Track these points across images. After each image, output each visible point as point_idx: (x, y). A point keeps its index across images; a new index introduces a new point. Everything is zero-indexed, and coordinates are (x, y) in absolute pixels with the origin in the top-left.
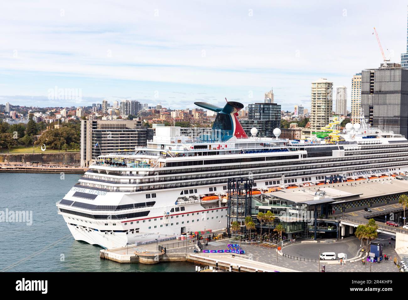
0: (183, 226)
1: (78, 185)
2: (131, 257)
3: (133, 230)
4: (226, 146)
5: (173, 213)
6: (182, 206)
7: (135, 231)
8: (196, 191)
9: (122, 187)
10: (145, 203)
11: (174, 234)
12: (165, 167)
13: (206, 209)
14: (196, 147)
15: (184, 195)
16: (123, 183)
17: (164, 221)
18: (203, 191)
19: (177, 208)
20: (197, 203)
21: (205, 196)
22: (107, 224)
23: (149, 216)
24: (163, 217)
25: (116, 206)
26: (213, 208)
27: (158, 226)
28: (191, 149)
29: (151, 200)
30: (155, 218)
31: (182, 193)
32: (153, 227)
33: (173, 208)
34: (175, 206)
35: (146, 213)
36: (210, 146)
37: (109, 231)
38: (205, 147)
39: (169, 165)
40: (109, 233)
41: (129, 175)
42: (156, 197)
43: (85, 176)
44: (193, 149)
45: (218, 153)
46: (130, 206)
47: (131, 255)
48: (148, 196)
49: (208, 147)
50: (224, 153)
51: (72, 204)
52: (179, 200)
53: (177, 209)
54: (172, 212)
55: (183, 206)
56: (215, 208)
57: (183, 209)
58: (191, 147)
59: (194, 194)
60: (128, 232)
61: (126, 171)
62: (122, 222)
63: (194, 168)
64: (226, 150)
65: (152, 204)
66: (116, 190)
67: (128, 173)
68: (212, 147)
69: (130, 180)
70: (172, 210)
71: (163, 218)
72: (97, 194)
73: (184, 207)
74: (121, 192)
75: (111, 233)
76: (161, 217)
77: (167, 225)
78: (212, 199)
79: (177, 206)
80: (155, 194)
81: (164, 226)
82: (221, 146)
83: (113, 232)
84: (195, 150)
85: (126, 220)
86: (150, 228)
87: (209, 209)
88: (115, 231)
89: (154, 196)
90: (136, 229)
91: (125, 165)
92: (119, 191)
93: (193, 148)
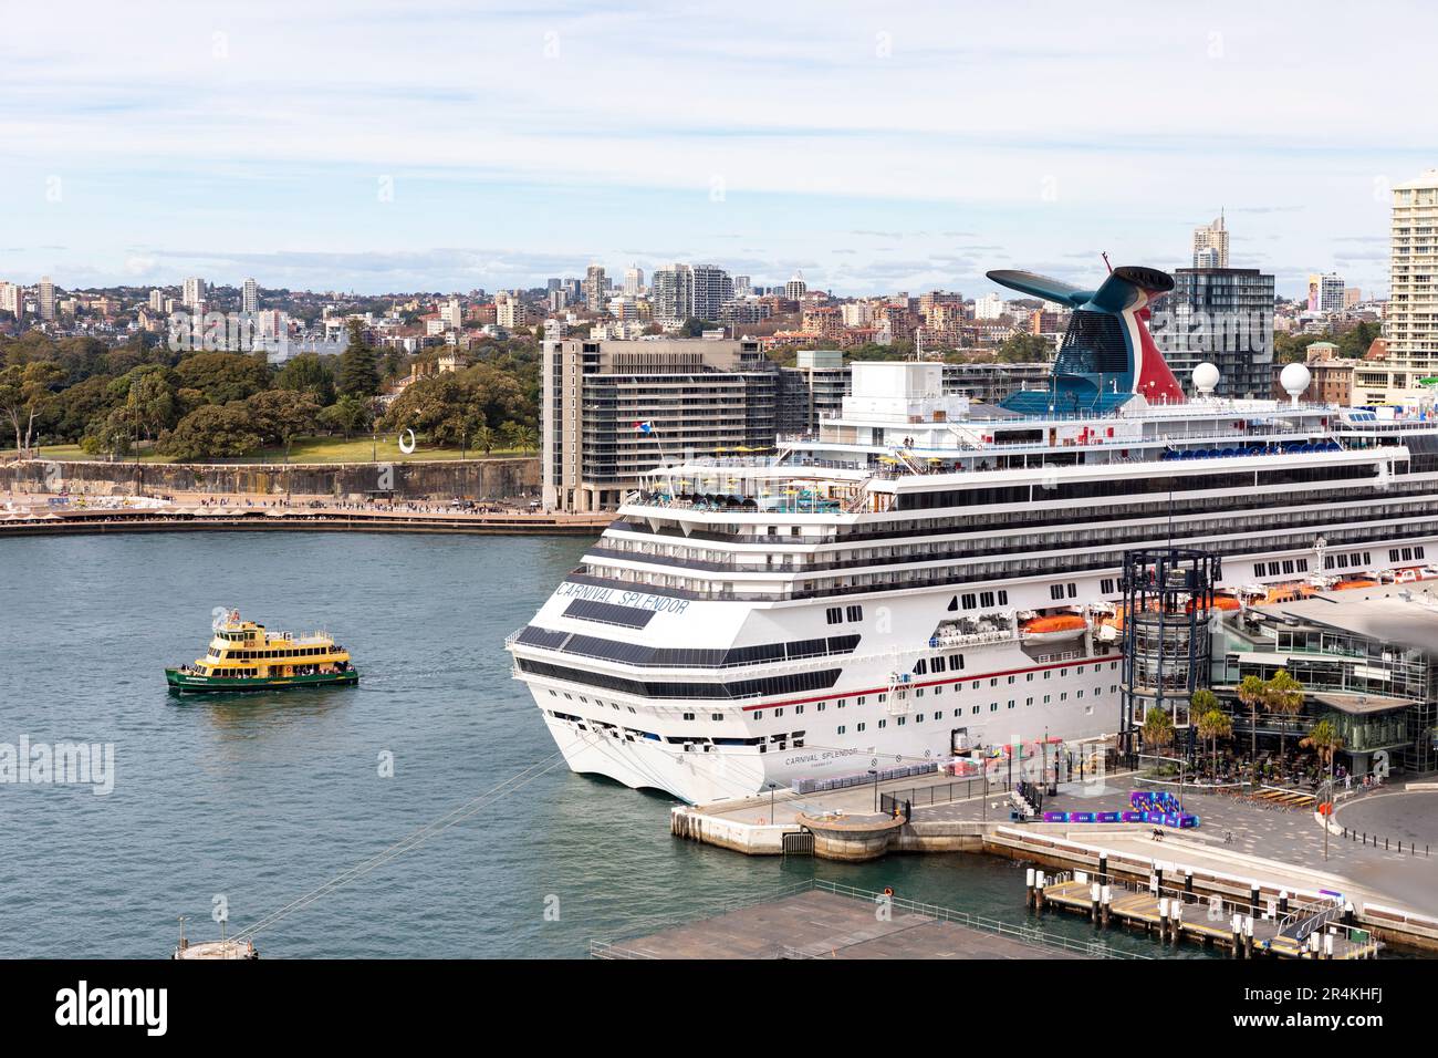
0: (957, 723)
1: (581, 575)
2: (784, 834)
3: (783, 737)
4: (1111, 433)
5: (922, 678)
6: (953, 654)
7: (790, 742)
8: (1003, 599)
9: (743, 583)
10: (824, 640)
11: (928, 753)
12: (894, 509)
13: (1041, 664)
14: (1002, 437)
15: (960, 613)
16: (746, 569)
17: (893, 705)
18: (1027, 598)
19: (937, 659)
20: (1009, 643)
21: (1035, 616)
22: (692, 717)
23: (840, 686)
24: (887, 690)
25: (724, 651)
26: (1063, 661)
27: (872, 726)
28: (984, 444)
29: (845, 629)
30: (861, 696)
31: (953, 607)
32: (851, 729)
33: (924, 661)
34: (930, 654)
35: (829, 677)
36: (1053, 432)
37: (696, 740)
38: (1035, 435)
39: (907, 501)
40: (700, 747)
41: (766, 539)
42: (861, 619)
43: (603, 544)
44: (992, 445)
45: (1081, 458)
46: (772, 653)
47: (783, 827)
48: (834, 616)
49: (1046, 435)
50: (1103, 457)
51: (563, 646)
52: (942, 631)
53: (938, 665)
54: (920, 673)
55: (958, 653)
56: (1071, 660)
57: (957, 662)
58: (983, 437)
59: (996, 609)
60: (767, 743)
61: (754, 527)
62: (745, 709)
63: (996, 515)
64: (1110, 445)
65: (848, 644)
66: (721, 593)
67: (763, 531)
68: (1060, 436)
69: (769, 558)
70: (920, 668)
71: (889, 694)
72: (652, 609)
73: (961, 656)
74: (740, 600)
75: (707, 749)
76: (881, 693)
77: (901, 720)
78: (1064, 627)
79: (936, 653)
80: (860, 607)
81: (892, 724)
82: (1093, 433)
83: (711, 743)
84: (998, 446)
85: (759, 700)
86: (842, 730)
87: (1049, 663)
88: (718, 741)
89: (855, 614)
90: (795, 735)
91: (749, 504)
92: (731, 597)
93: (989, 440)
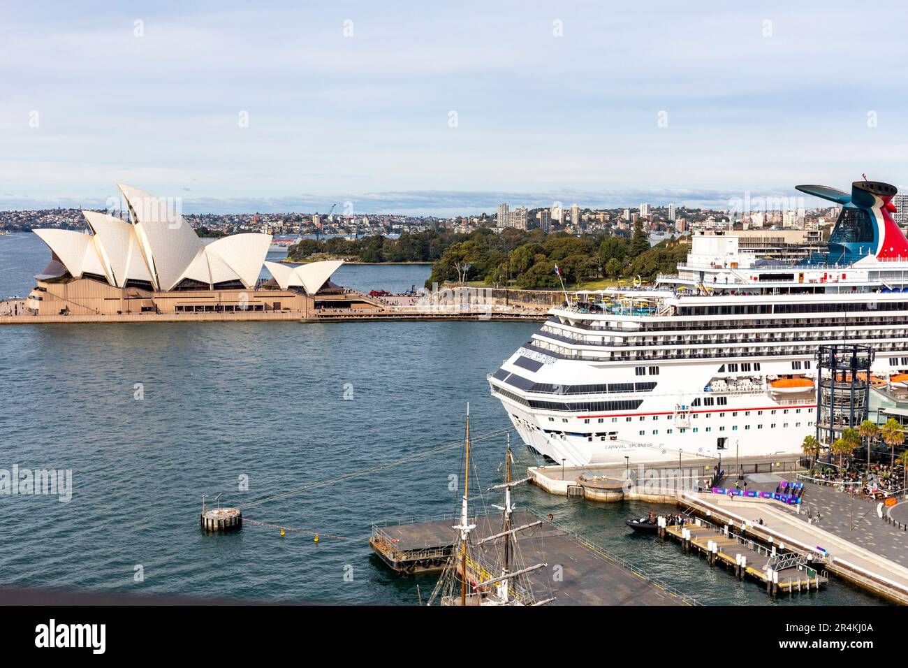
0: (722, 435)
1: (529, 345)
2: (568, 486)
3: (604, 434)
4: (844, 276)
5: (696, 408)
6: (720, 396)
7: (608, 437)
8: (757, 367)
9: (587, 352)
10: (633, 384)
11: (700, 450)
12: (678, 315)
13: (781, 406)
14: (763, 277)
15: (727, 374)
16: (590, 344)
17: (677, 421)
18: (773, 368)
19: (709, 398)
20: (761, 392)
21: (777, 378)
22: (553, 419)
23: (640, 410)
24: (673, 413)
25: (568, 386)
26: (798, 405)
27: (663, 431)
28: (753, 281)
29: (647, 378)
30: (655, 416)
31: (722, 370)
32: (649, 432)
33: (699, 399)
34: (703, 396)
35: (635, 404)
36: (801, 275)
37: (559, 432)
38: (791, 277)
39: (685, 311)
40: (558, 436)
41: (604, 328)
42: (658, 373)
43: (544, 329)
44: (758, 282)
45: (820, 290)
46: (600, 389)
47: (567, 482)
48: (640, 371)
49: (797, 277)
50: (834, 290)
51: (510, 375)
52: (714, 383)
53: (709, 402)
54: (696, 405)
55: (723, 396)
56: (804, 404)
57: (722, 401)
58: (751, 277)
59: (753, 373)
60: (593, 436)
61: (599, 321)
62: (579, 417)
63: (753, 320)
64: (842, 283)
65: (651, 386)
66: (576, 356)
67: (603, 324)
68: (806, 279)
69: (603, 338)
70: (697, 402)
71: (674, 416)
72: (543, 362)
73: (725, 398)
74: (584, 360)
75: (561, 436)
76: (669, 415)
77: (682, 430)
78: (801, 385)
79: (708, 395)
80: (657, 368)
81: (676, 432)
82: (831, 276)
83: (563, 434)
84: (762, 282)
85: (586, 413)
86: (642, 433)
87: (788, 405)
88: (567, 433)
89: (654, 371)
90: (611, 433)
91: (599, 309)
92: (581, 358)
93: (756, 279)
